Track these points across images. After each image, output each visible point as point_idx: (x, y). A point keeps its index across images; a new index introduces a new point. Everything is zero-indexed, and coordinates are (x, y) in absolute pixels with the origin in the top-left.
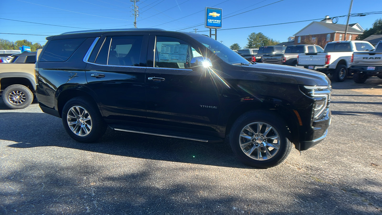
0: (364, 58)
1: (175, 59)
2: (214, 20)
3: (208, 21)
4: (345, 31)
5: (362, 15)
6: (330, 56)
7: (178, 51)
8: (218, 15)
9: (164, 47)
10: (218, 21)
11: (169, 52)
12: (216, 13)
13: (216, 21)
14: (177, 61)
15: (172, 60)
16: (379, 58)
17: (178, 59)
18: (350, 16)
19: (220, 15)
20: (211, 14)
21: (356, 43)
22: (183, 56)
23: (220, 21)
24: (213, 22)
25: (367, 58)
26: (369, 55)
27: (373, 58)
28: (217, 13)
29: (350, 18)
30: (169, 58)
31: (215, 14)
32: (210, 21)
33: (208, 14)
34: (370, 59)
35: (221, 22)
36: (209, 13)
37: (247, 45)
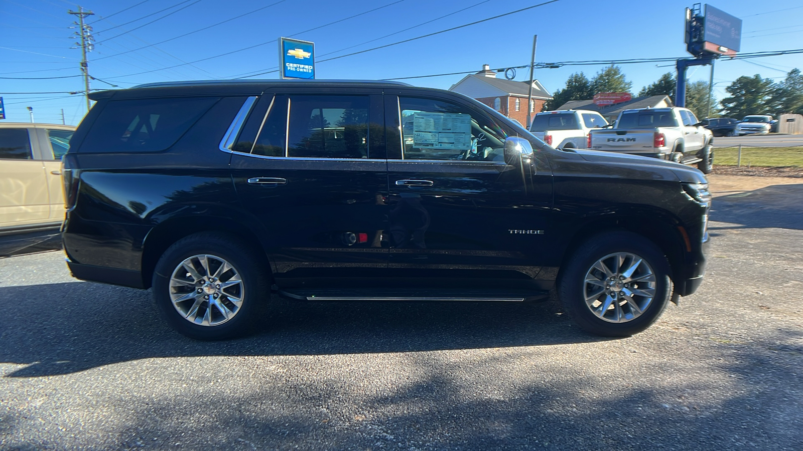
0: (609, 140)
1: (447, 142)
2: (298, 65)
3: (287, 65)
4: (528, 93)
5: (553, 66)
6: (550, 137)
7: (450, 126)
8: (307, 55)
9: (421, 120)
10: (307, 67)
11: (432, 129)
12: (302, 50)
13: (303, 68)
14: (452, 146)
15: (441, 145)
16: (632, 139)
17: (453, 143)
18: (535, 67)
19: (310, 54)
20: (291, 52)
21: (583, 115)
22: (463, 137)
23: (312, 68)
24: (296, 68)
25: (614, 140)
26: (616, 134)
27: (623, 140)
28: (304, 51)
29: (535, 70)
30: (433, 141)
31: (300, 53)
32: (291, 66)
33: (285, 52)
34: (618, 141)
35: (313, 70)
36: (288, 50)
37: (342, 119)
